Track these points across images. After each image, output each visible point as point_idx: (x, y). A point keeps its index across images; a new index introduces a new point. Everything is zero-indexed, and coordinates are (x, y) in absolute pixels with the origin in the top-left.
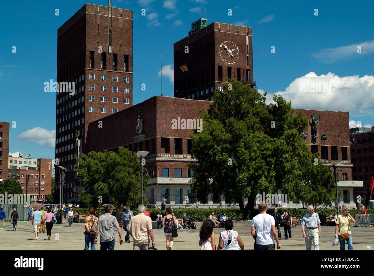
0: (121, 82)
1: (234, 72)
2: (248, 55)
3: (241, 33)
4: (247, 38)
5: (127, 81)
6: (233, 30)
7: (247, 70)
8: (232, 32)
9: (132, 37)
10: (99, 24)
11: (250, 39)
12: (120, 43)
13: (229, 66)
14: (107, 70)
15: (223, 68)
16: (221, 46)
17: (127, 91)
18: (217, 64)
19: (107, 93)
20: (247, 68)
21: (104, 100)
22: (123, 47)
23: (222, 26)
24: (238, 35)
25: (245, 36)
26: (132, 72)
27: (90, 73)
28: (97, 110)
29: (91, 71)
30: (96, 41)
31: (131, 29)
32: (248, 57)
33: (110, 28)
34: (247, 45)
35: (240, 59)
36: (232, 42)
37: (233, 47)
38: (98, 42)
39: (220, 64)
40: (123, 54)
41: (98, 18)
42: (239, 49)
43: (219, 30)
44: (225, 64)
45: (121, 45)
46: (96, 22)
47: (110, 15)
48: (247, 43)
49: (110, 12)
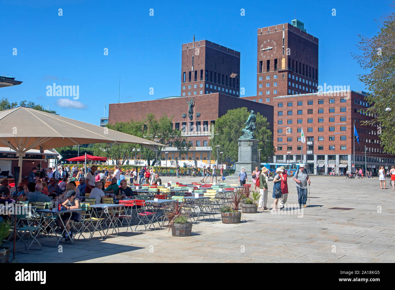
1: (272, 63)
2: (283, 47)
3: (279, 30)
5: (202, 86)
6: (272, 30)
8: (271, 32)
10: (188, 54)
13: (268, 59)
14: (191, 82)
15: (263, 63)
18: (259, 60)
23: (263, 30)
24: (276, 33)
25: (282, 32)
27: (183, 85)
32: (283, 48)
33: (193, 56)
34: (284, 39)
35: (277, 52)
36: (271, 40)
37: (272, 43)
38: (187, 66)
39: (261, 60)
40: (200, 70)
41: (188, 51)
42: (276, 44)
43: (261, 33)
44: (265, 58)
45: (199, 64)
46: (186, 54)
47: (193, 47)
48: (284, 37)
49: (193, 45)
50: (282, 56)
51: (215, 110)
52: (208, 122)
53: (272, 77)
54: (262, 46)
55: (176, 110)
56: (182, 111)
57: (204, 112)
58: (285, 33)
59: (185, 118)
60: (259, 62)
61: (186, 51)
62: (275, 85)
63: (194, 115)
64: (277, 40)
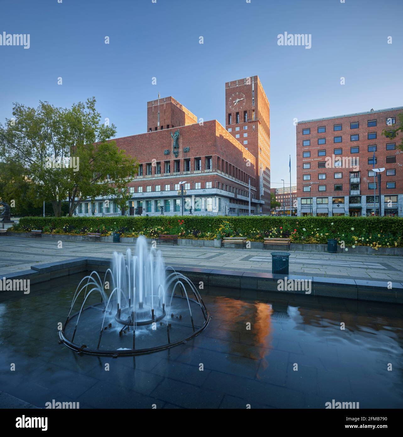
2: (253, 98)
8: (240, 85)
10: (154, 111)
13: (237, 111)
15: (232, 115)
20: (252, 109)
23: (231, 84)
24: (245, 85)
25: (251, 85)
32: (253, 100)
33: (159, 112)
34: (253, 91)
35: (246, 103)
36: (239, 92)
37: (241, 96)
38: (153, 122)
39: (229, 112)
40: (166, 124)
41: (153, 108)
42: (246, 96)
43: (229, 87)
44: (234, 111)
45: (165, 120)
46: (152, 111)
47: (159, 103)
48: (253, 89)
49: (159, 102)
50: (252, 107)
51: (211, 143)
52: (202, 158)
53: (241, 128)
54: (230, 98)
55: (155, 147)
56: (164, 146)
57: (195, 146)
58: (254, 85)
59: (167, 155)
60: (227, 115)
62: (245, 135)
63: (181, 150)
64: (246, 93)
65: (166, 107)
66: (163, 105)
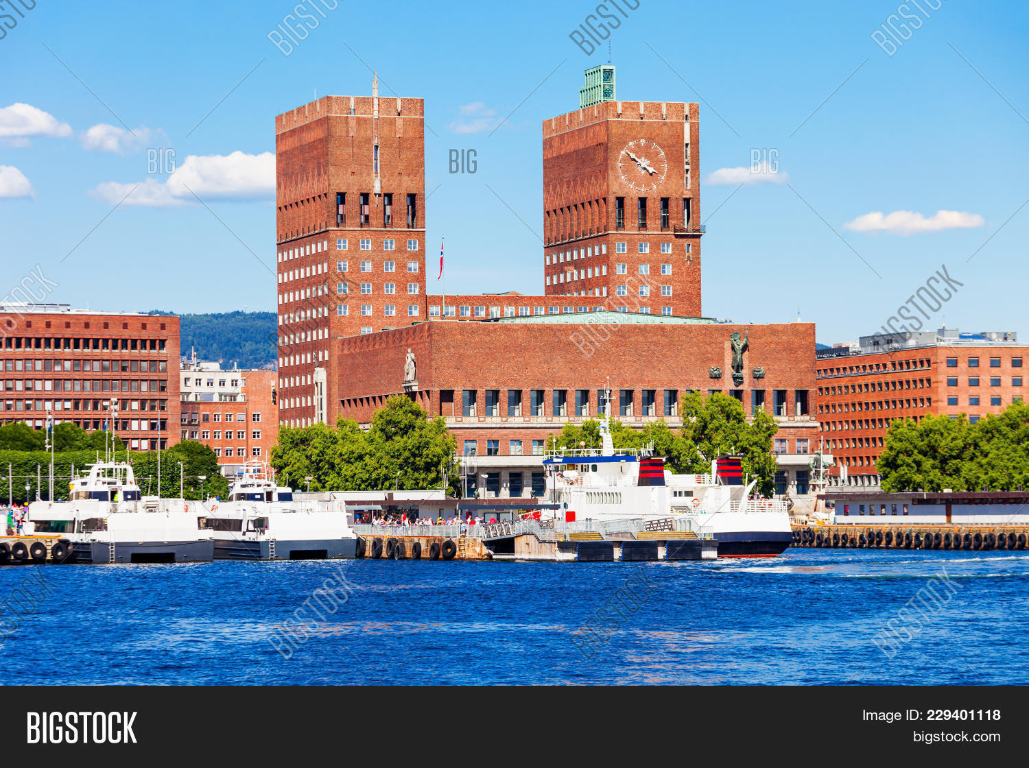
0: (401, 250)
1: (654, 207)
2: (687, 167)
3: (672, 118)
4: (687, 127)
5: (414, 247)
6: (653, 113)
7: (687, 201)
8: (650, 118)
9: (423, 155)
10: (355, 135)
11: (695, 130)
12: (398, 171)
13: (642, 196)
14: (372, 229)
15: (627, 202)
16: (623, 152)
17: (414, 266)
18: (614, 193)
19: (373, 275)
20: (684, 197)
21: (368, 290)
22: (405, 178)
23: (625, 108)
24: (665, 124)
25: (682, 125)
26: (424, 227)
27: (337, 236)
28: (353, 311)
29: (339, 233)
30: (349, 171)
31: (422, 137)
32: (687, 170)
33: (375, 142)
34: (687, 145)
35: (668, 177)
36: (650, 139)
37: (652, 151)
39: (620, 195)
40: (402, 192)
41: (353, 124)
42: (666, 154)
43: (619, 116)
44: (632, 191)
45: (400, 174)
46: (347, 132)
47: (376, 113)
48: (687, 139)
49: (376, 107)
50: (685, 191)
51: (806, 365)
52: (788, 392)
53: (656, 247)
55: (686, 357)
56: (708, 359)
57: (776, 367)
58: (691, 130)
59: (716, 378)
61: (347, 123)
62: (669, 270)
63: (745, 373)
64: (669, 146)
65: (405, 132)
66: (392, 122)
